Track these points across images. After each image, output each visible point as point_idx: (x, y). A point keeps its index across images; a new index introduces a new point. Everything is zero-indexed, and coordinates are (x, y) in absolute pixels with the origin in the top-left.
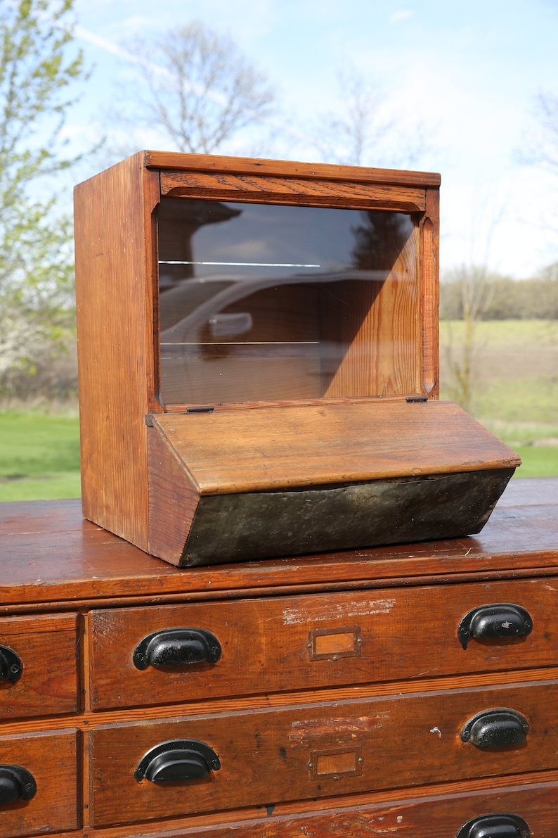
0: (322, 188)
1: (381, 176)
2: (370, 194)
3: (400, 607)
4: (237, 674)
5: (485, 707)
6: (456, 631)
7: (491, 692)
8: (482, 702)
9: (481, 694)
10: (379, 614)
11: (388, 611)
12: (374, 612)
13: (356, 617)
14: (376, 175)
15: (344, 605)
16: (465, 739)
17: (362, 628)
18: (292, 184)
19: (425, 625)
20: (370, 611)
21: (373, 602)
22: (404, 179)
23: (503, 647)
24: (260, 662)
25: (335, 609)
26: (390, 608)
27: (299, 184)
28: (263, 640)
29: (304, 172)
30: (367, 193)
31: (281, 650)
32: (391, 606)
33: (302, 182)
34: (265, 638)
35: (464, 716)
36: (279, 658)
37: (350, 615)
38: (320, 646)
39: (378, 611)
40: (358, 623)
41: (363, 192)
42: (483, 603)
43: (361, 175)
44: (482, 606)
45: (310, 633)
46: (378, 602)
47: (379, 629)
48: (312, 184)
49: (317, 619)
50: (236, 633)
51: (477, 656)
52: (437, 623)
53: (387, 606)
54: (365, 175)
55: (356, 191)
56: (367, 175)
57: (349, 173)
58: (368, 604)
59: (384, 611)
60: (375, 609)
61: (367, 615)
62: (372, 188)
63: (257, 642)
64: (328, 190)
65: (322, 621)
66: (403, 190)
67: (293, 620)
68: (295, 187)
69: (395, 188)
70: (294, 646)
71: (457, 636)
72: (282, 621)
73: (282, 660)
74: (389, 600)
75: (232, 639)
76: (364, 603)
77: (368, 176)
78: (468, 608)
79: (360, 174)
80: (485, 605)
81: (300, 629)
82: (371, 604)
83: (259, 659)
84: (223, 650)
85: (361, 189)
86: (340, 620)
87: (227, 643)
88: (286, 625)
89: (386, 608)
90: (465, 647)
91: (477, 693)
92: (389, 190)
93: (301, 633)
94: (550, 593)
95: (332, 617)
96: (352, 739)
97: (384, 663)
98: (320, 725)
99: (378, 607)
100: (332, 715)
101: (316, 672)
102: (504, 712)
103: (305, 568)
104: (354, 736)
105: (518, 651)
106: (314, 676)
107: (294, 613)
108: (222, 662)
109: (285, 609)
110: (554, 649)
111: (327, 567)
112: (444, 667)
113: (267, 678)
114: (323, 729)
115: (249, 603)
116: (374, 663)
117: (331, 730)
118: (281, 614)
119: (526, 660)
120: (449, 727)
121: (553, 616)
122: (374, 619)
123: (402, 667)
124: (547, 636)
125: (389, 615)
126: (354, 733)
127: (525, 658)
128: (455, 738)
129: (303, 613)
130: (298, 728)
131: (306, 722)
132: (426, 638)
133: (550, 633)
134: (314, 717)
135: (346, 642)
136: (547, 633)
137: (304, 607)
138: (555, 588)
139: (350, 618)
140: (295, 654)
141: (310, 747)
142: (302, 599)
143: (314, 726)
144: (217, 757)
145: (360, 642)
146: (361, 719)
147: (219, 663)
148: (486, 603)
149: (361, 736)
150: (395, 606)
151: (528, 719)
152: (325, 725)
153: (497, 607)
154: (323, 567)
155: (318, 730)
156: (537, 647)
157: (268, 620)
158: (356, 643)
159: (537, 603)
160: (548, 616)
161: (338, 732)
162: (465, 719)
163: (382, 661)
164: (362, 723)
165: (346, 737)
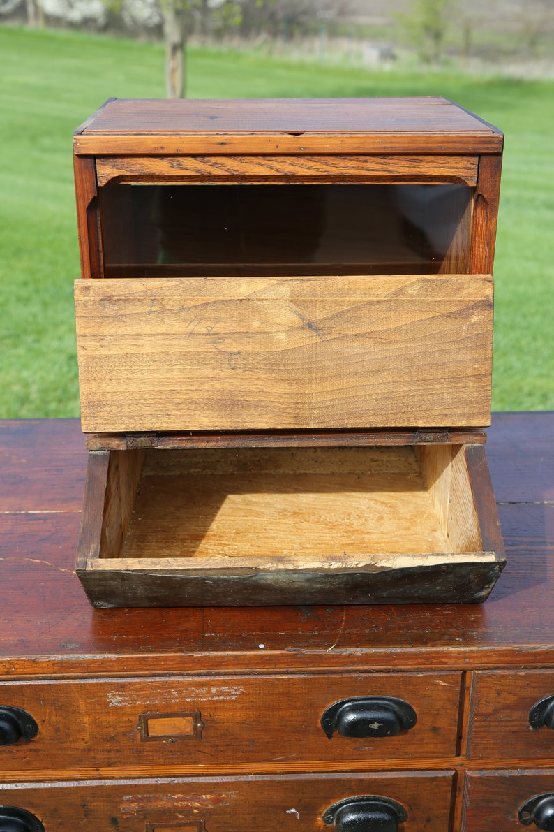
0: (317, 165)
1: (406, 145)
2: (391, 168)
3: (249, 694)
4: (58, 750)
5: (352, 793)
6: (319, 721)
7: (361, 781)
8: (350, 789)
9: (350, 781)
10: (223, 701)
11: (234, 698)
12: (217, 698)
13: (194, 702)
14: (397, 145)
15: (180, 691)
16: (327, 821)
17: (202, 713)
18: (274, 163)
19: (280, 713)
20: (212, 697)
21: (216, 689)
22: (441, 147)
23: (378, 739)
24: (83, 739)
25: (169, 693)
26: (236, 695)
27: (284, 162)
28: (86, 719)
29: (289, 149)
30: (385, 167)
31: (107, 730)
32: (238, 693)
33: (289, 160)
34: (87, 718)
35: (327, 800)
36: (105, 737)
37: (188, 700)
38: (154, 728)
39: (221, 698)
40: (198, 708)
41: (379, 166)
42: (355, 695)
43: (375, 146)
44: (351, 698)
45: (140, 716)
46: (222, 688)
47: (222, 715)
48: (301, 161)
49: (148, 703)
50: (54, 713)
51: (341, 743)
52: (295, 712)
53: (233, 693)
54: (379, 146)
55: (369, 165)
56: (384, 145)
57: (356, 146)
58: (210, 690)
59: (229, 698)
60: (218, 696)
61: (208, 700)
62: (395, 160)
63: (78, 721)
64: (325, 168)
65: (154, 705)
66: (442, 160)
67: (120, 702)
68: (279, 167)
69: (429, 158)
70: (122, 727)
71: (320, 725)
72: (106, 704)
73: (110, 739)
74: (236, 688)
75: (50, 718)
76: (205, 689)
77: (385, 148)
78: (334, 699)
79: (372, 146)
80: (356, 698)
81: (129, 710)
82: (214, 690)
83: (82, 737)
84: (40, 727)
85: (377, 163)
86: (176, 705)
87: (44, 721)
88: (112, 707)
89: (232, 695)
90: (330, 737)
91: (343, 781)
92: (420, 161)
93: (130, 714)
94: (441, 688)
95: (166, 702)
96: (193, 814)
97: (231, 747)
98: (156, 799)
99: (222, 694)
100: (170, 792)
101: (150, 751)
102: (376, 800)
103: (127, 658)
104: (195, 811)
105: (397, 742)
106: (147, 755)
107: (120, 696)
108: (40, 739)
109: (109, 692)
110: (443, 743)
111: (153, 658)
112: (304, 755)
113: (92, 754)
114: (161, 803)
115: (66, 685)
116: (218, 746)
117: (169, 805)
118: (106, 696)
119: (407, 752)
120: (309, 810)
121: (444, 711)
122: (218, 705)
123: (252, 752)
124: (435, 730)
125: (235, 701)
126: (197, 808)
127: (406, 750)
128: (316, 821)
129: (131, 696)
130: (130, 801)
131: (139, 796)
132: (281, 726)
133: (440, 728)
134: (148, 792)
135: (184, 726)
136: (435, 727)
137: (131, 690)
138: (448, 683)
139: (188, 702)
140: (124, 734)
141: (145, 818)
142: (130, 683)
143: (149, 800)
144: (40, 823)
145: (200, 727)
146: (204, 796)
147: (36, 739)
148: (357, 695)
149: (204, 813)
150: (243, 693)
151: (406, 808)
152: (162, 800)
153: (369, 701)
154: (148, 657)
155: (154, 804)
156: (422, 739)
157: (89, 701)
158: (195, 728)
159: (424, 697)
160: (438, 710)
161: (176, 807)
162: (329, 803)
163: (227, 745)
164: (204, 800)
165: (187, 811)
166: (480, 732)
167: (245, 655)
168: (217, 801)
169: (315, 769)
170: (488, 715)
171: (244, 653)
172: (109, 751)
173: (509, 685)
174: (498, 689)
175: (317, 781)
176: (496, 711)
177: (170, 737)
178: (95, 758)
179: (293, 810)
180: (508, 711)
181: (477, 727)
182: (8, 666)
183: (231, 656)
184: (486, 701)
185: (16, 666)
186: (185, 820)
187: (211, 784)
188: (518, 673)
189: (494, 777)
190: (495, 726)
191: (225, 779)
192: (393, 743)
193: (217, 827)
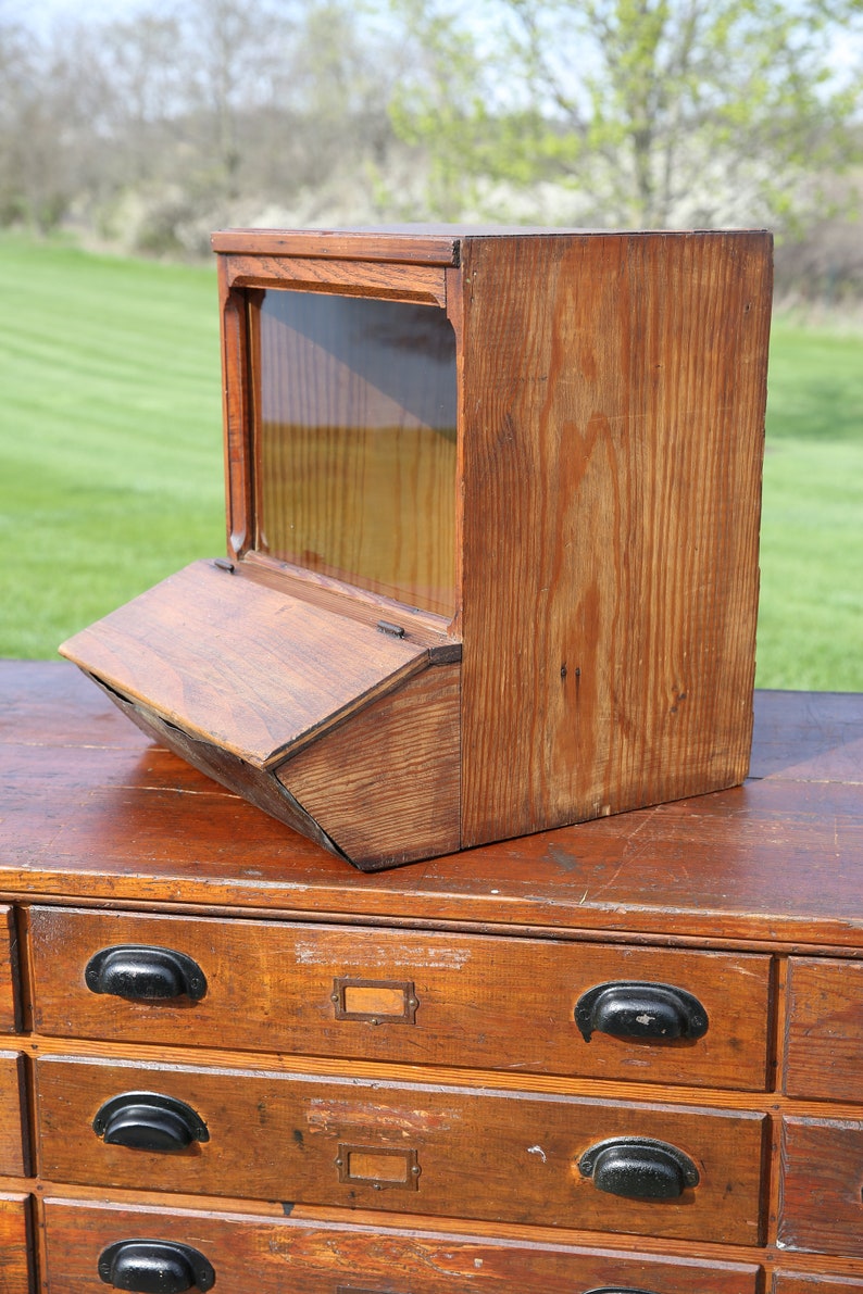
3: (478, 963)
4: (230, 1020)
5: (620, 1132)
6: (573, 1012)
7: (632, 1112)
8: (616, 1124)
9: (615, 1111)
10: (444, 970)
11: (458, 967)
12: (436, 965)
13: (406, 968)
15: (388, 949)
16: (585, 1172)
17: (416, 985)
19: (520, 995)
20: (429, 963)
21: (435, 950)
23: (655, 1049)
24: (262, 1008)
25: (374, 951)
26: (461, 962)
28: (267, 979)
31: (293, 997)
32: (463, 959)
34: (269, 977)
35: (584, 1138)
36: (290, 1008)
37: (398, 963)
38: (353, 1001)
39: (442, 965)
40: (414, 977)
42: (619, 977)
44: (616, 981)
45: (335, 980)
46: (442, 951)
47: (444, 991)
49: (347, 962)
50: (228, 965)
51: (605, 1050)
52: (539, 996)
53: (457, 959)
58: (426, 951)
59: (451, 966)
60: (438, 961)
61: (425, 967)
63: (258, 980)
65: (354, 967)
67: (311, 958)
70: (313, 995)
71: (573, 1019)
72: (294, 959)
73: (295, 1011)
74: (461, 951)
75: (222, 972)
76: (421, 949)
78: (592, 981)
80: (622, 981)
81: (321, 971)
82: (432, 952)
83: (261, 1004)
84: (209, 984)
86: (383, 968)
87: (215, 976)
88: (300, 964)
89: (456, 962)
90: (587, 1038)
91: (607, 1110)
93: (323, 978)
94: (742, 978)
95: (370, 963)
96: (402, 1138)
97: (453, 1040)
98: (354, 1109)
99: (442, 959)
100: (372, 1100)
101: (346, 1035)
102: (653, 1145)
103: (319, 890)
104: (405, 1134)
105: (681, 1058)
106: (344, 1041)
107: (311, 949)
108: (208, 1001)
109: (298, 942)
110: (747, 1066)
111: (352, 893)
112: (552, 1063)
113: (273, 1031)
114: (359, 1115)
115: (245, 926)
116: (436, 1037)
117: (370, 1120)
118: (293, 947)
119: (695, 1075)
120: (559, 1150)
121: (747, 1015)
122: (437, 975)
123: (481, 1050)
124: (735, 1043)
125: (460, 971)
126: (407, 1130)
127: (694, 1072)
128: (570, 1168)
129: (325, 950)
130: (321, 1108)
131: (332, 1101)
132: (521, 1015)
133: (741, 1041)
134: (344, 1097)
135: (391, 1002)
136: (734, 1039)
137: (326, 942)
138: (752, 971)
139: (398, 967)
140: (314, 1006)
141: (338, 1137)
142: (324, 932)
143: (344, 1109)
144: (204, 1126)
145: (413, 1005)
146: (416, 1112)
147: (204, 1000)
148: (625, 977)
149: (417, 1137)
150: (470, 961)
151: (697, 1164)
152: (361, 1111)
153: (641, 988)
154: (345, 892)
155: (350, 1115)
156: (717, 1057)
157: (272, 953)
158: (406, 1005)
159: (717, 989)
160: (738, 1013)
161: (380, 1125)
162: (587, 1143)
163: (448, 1037)
164: (417, 1118)
165: (394, 1133)
166: (800, 1052)
167: (471, 900)
168: (434, 1122)
169: (569, 1091)
170: (810, 1027)
171: (470, 897)
172: (294, 1030)
173: (839, 983)
174: (823, 986)
175: (570, 1106)
176: (822, 1022)
177: (373, 1016)
178: (276, 1037)
179: (537, 1149)
180: (838, 1024)
181: (794, 1044)
182: (172, 889)
183: (453, 899)
184: (806, 1004)
185: (182, 889)
186: (390, 1146)
187: (427, 1093)
188: (852, 966)
189: (824, 1128)
190: (821, 1046)
191: (445, 1089)
192: (676, 1058)
193: (434, 1162)
